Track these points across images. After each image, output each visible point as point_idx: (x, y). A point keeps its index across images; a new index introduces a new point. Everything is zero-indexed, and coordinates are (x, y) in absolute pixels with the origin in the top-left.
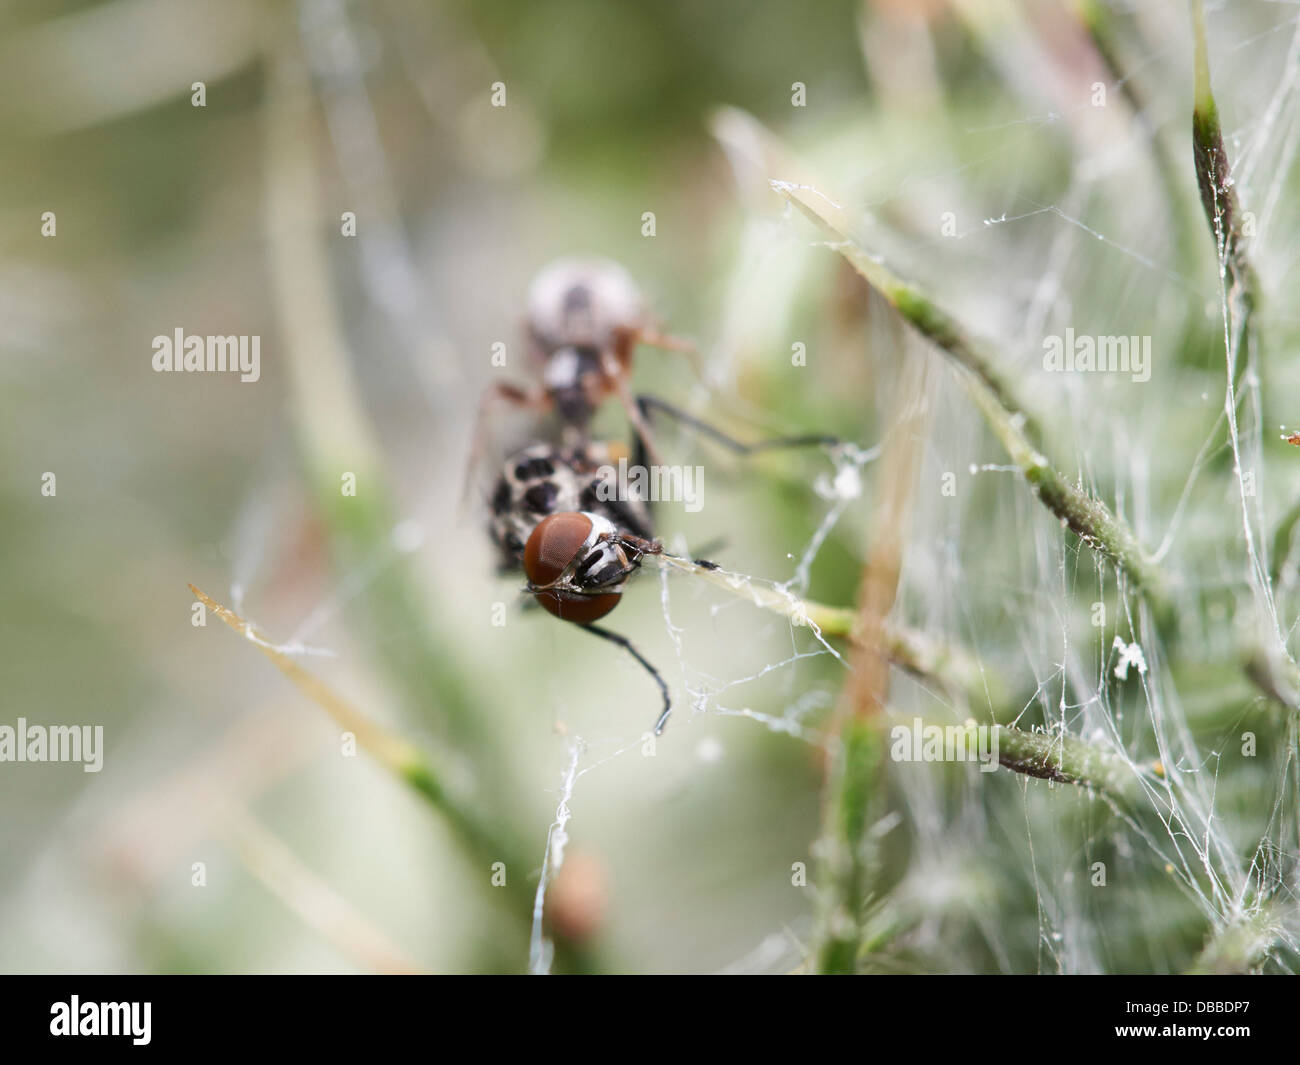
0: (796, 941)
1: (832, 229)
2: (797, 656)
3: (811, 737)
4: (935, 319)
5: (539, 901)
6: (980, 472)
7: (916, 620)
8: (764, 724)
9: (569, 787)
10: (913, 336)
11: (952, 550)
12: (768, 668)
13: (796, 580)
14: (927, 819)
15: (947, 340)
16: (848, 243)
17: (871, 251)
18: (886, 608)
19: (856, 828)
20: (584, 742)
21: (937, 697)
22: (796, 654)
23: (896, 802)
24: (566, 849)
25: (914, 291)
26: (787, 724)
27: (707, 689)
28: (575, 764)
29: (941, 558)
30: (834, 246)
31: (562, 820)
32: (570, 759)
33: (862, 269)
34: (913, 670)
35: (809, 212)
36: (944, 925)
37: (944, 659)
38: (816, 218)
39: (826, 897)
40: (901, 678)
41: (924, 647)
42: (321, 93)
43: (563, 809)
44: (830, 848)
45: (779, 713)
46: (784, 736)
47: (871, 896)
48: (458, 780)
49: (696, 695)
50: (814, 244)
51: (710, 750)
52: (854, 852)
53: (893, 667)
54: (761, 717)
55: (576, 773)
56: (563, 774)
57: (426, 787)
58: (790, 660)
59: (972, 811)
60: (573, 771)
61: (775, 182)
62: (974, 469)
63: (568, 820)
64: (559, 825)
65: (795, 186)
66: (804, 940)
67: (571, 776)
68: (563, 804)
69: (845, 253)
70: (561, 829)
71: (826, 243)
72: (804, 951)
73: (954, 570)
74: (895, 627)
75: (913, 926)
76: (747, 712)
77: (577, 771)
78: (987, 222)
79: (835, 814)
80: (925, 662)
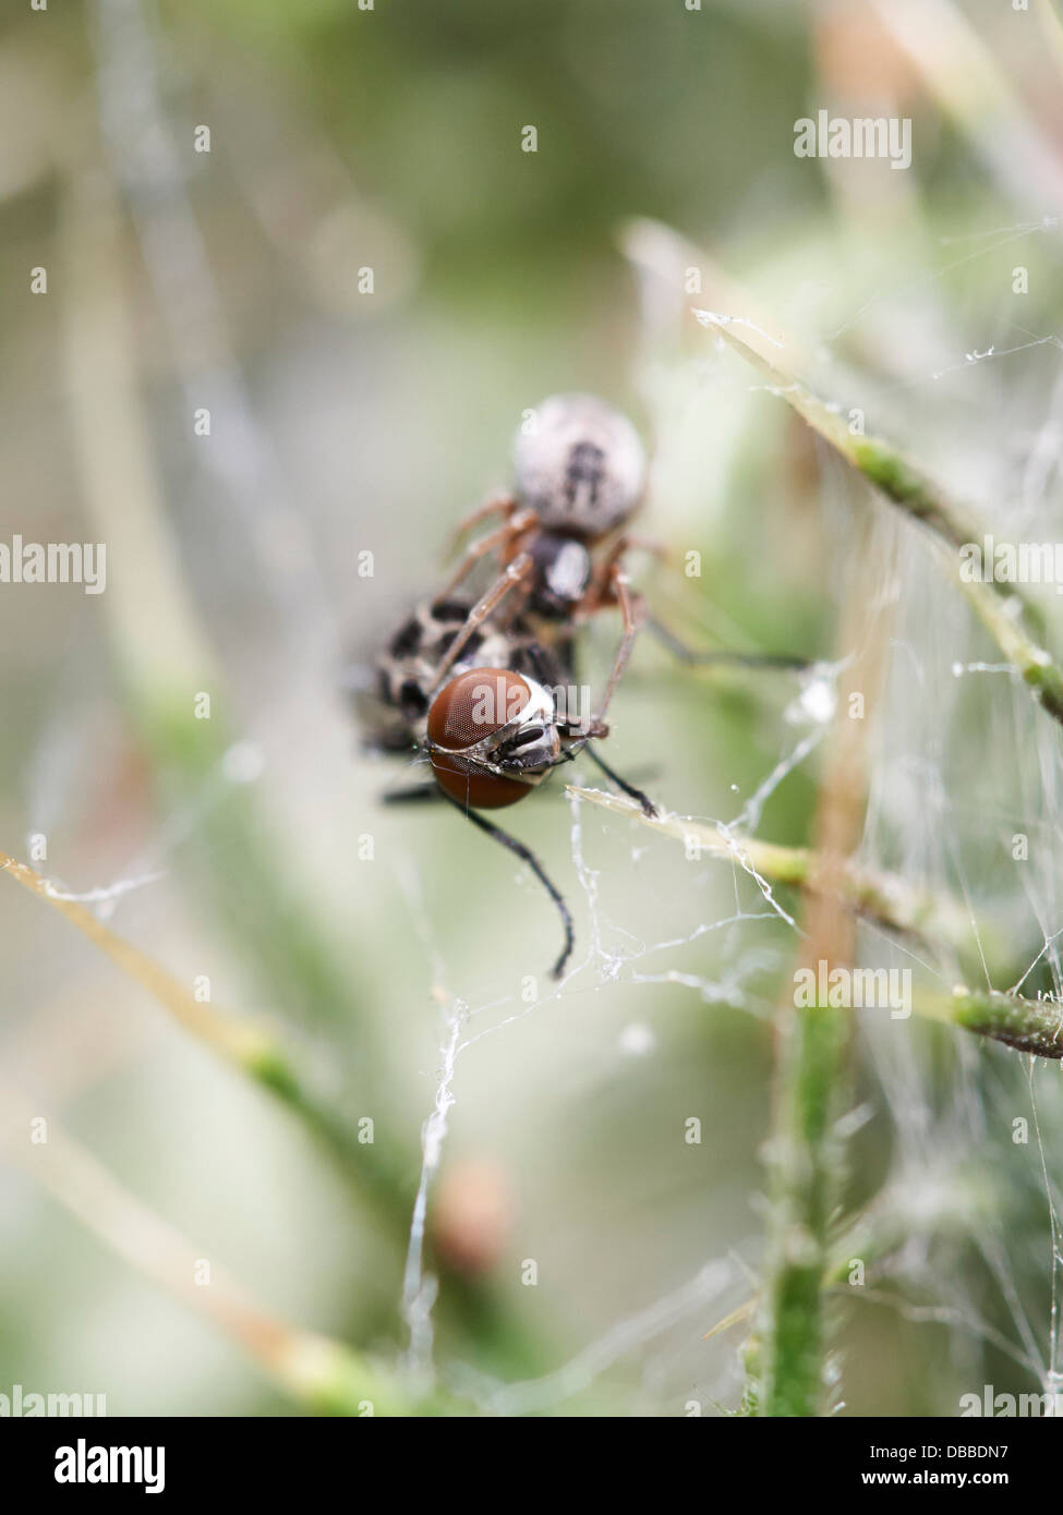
0: (745, 1269)
1: (774, 371)
2: (740, 916)
3: (758, 1009)
4: (908, 481)
5: (419, 1213)
6: (967, 675)
7: (891, 861)
8: (696, 992)
9: (449, 1064)
10: (881, 504)
11: (933, 771)
12: (702, 929)
13: (743, 818)
14: (911, 1114)
15: (921, 506)
16: (796, 387)
17: (823, 397)
18: (851, 847)
19: (816, 1123)
20: (467, 1007)
21: (920, 958)
22: (739, 912)
23: (867, 1089)
24: (445, 1144)
25: (881, 448)
26: (727, 992)
27: (623, 950)
28: (456, 1036)
29: (921, 782)
30: (777, 391)
31: (443, 1106)
32: (450, 1033)
33: (814, 420)
34: (888, 925)
35: (744, 349)
36: (935, 1243)
37: (927, 910)
38: (755, 358)
39: (780, 1213)
40: (876, 934)
41: (902, 895)
42: (132, 209)
43: (444, 1091)
44: (783, 1152)
45: (715, 978)
46: (722, 1009)
47: (838, 1210)
48: (319, 1073)
49: (608, 957)
50: (752, 389)
51: (637, 1040)
52: (814, 1156)
53: (861, 921)
54: (691, 981)
55: (457, 1047)
56: (443, 1050)
57: (278, 1084)
58: (730, 920)
59: (966, 1100)
60: (453, 1046)
61: (701, 313)
62: (958, 669)
63: (450, 1107)
64: (439, 1114)
65: (726, 319)
66: (754, 1267)
67: (451, 1051)
68: (443, 1087)
69: (791, 400)
70: (441, 1118)
71: (767, 388)
72: (755, 1281)
73: (937, 798)
74: (863, 871)
75: (896, 1247)
76: (673, 976)
77: (458, 1044)
78: (969, 357)
79: (789, 1108)
80: (904, 914)
